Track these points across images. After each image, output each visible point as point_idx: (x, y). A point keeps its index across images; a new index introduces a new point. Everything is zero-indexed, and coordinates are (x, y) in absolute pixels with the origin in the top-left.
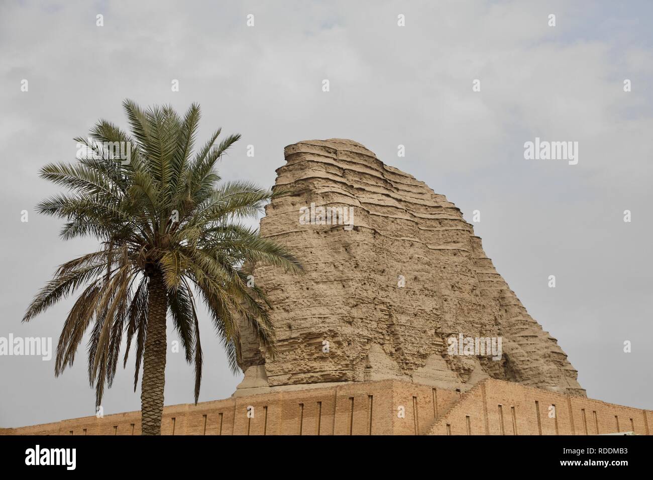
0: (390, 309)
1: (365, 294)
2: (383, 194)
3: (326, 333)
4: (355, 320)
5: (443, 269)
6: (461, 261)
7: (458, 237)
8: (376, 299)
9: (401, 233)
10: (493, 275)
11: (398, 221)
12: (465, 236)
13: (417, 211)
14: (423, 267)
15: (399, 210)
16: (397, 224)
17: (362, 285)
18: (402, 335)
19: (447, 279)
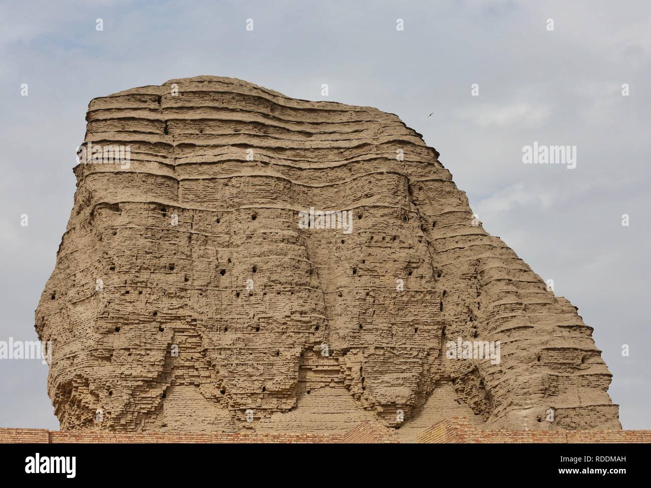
0: (195, 326)
1: (130, 309)
2: (233, 145)
3: (76, 382)
4: (114, 353)
5: (340, 244)
6: (371, 224)
7: (371, 186)
8: (158, 314)
9: (238, 200)
10: (464, 238)
11: (234, 181)
12: (385, 182)
13: (320, 160)
14: (273, 247)
15: (244, 164)
16: (233, 186)
17: (123, 295)
18: (224, 366)
19: (346, 259)
